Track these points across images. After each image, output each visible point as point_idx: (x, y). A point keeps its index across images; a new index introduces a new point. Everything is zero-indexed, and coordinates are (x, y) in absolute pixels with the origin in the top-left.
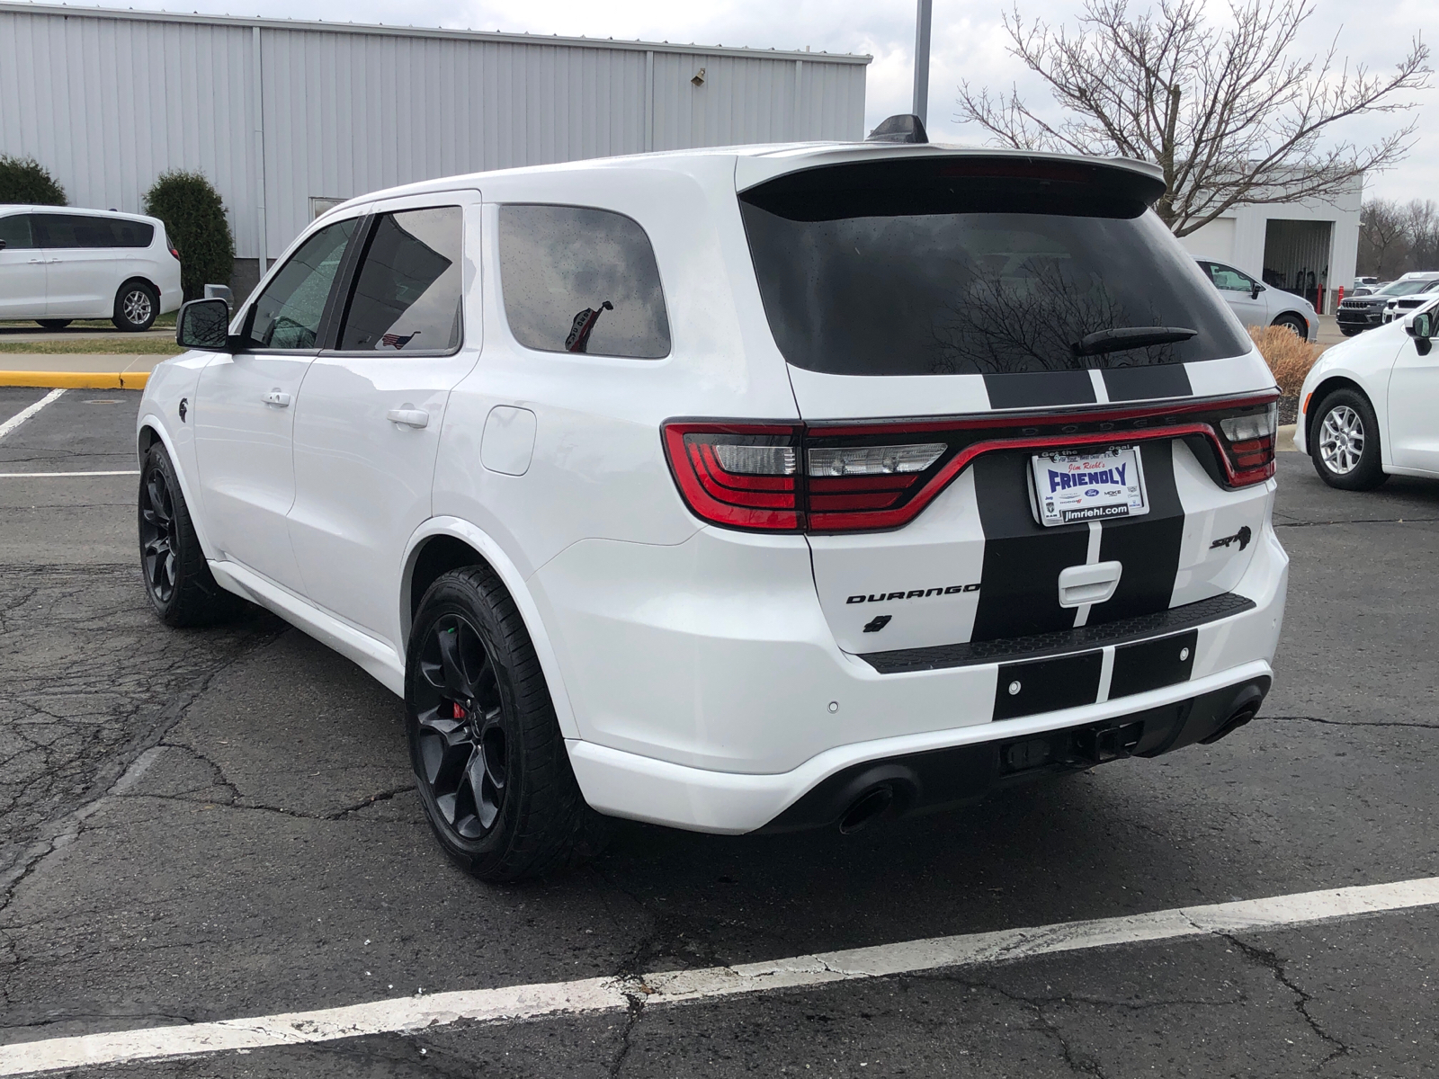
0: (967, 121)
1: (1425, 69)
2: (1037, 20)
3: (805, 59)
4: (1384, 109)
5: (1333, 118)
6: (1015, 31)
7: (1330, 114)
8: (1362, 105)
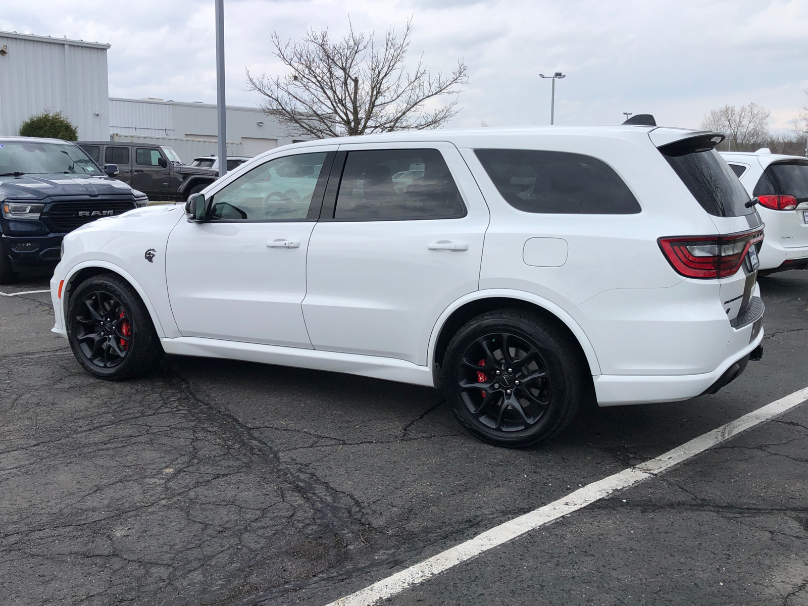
0: (250, 91)
1: (465, 75)
2: (289, 39)
3: (71, 44)
4: (449, 93)
5: (429, 96)
6: (277, 45)
7: (427, 94)
8: (441, 91)
